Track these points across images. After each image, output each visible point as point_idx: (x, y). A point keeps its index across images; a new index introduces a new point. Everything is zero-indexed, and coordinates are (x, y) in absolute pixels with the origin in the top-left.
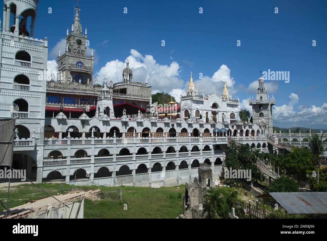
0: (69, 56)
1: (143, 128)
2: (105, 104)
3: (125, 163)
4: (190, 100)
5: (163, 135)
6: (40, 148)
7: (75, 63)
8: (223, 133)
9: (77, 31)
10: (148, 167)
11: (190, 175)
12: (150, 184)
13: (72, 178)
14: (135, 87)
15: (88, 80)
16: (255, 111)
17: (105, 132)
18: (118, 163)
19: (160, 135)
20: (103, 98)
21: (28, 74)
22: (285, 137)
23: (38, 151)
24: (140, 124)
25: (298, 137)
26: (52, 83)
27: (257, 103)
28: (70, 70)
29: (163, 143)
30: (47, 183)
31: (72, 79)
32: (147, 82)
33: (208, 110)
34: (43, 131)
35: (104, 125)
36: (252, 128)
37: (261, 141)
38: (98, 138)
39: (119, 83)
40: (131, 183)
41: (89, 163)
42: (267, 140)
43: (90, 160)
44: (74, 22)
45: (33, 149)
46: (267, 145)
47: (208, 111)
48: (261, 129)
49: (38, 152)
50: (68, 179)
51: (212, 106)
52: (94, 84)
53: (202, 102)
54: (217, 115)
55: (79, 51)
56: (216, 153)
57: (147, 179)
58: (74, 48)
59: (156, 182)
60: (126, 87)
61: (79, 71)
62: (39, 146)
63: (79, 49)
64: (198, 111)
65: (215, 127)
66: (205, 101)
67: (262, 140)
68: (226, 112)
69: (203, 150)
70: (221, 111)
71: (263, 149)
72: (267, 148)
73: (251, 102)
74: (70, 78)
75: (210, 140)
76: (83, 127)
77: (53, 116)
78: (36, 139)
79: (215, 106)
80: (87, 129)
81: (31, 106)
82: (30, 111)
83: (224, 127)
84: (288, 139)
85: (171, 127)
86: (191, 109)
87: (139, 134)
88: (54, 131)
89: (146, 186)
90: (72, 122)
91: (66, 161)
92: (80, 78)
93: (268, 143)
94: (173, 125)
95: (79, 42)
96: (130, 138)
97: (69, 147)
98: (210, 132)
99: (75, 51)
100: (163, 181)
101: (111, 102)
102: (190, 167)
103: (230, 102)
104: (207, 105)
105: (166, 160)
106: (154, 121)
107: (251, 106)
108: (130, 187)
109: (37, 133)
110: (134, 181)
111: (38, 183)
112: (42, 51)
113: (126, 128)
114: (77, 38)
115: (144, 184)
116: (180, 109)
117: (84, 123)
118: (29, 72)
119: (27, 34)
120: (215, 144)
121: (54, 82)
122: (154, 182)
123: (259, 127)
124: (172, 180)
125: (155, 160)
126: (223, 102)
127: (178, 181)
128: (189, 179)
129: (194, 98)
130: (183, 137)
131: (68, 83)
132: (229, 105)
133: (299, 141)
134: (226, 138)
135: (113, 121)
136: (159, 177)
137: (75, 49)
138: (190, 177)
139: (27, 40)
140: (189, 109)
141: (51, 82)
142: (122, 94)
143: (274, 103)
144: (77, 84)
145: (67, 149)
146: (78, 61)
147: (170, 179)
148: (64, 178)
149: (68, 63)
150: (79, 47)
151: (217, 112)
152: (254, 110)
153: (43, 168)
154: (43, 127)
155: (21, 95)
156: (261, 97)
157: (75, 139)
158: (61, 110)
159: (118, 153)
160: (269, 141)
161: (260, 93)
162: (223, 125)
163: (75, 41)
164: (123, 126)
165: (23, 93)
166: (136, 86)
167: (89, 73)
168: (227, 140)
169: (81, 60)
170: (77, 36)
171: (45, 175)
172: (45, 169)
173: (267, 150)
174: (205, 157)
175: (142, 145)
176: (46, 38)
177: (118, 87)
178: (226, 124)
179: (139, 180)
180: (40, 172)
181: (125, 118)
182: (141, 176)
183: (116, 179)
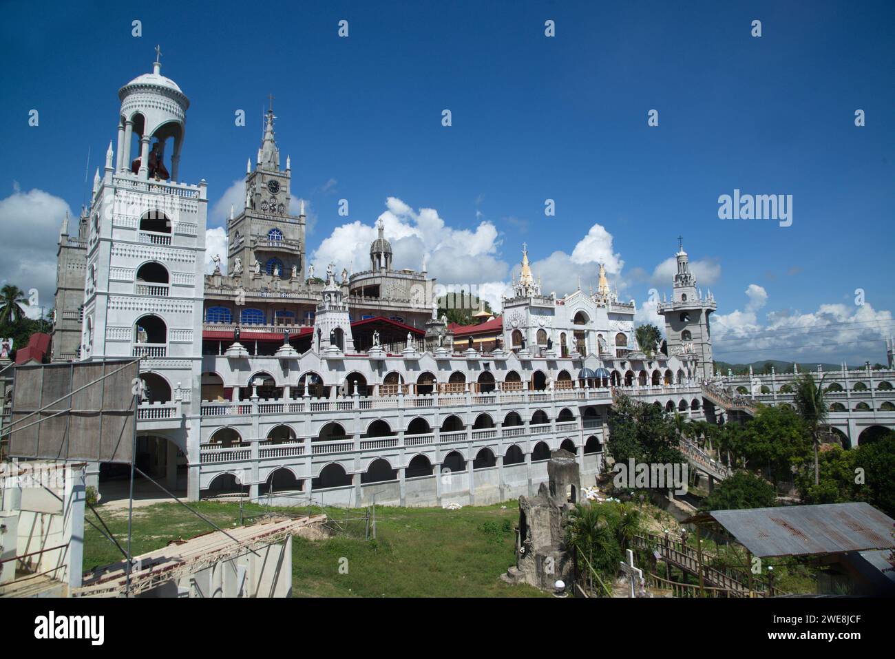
0: (252, 218)
1: (418, 374)
2: (333, 321)
3: (380, 454)
4: (524, 307)
5: (464, 389)
6: (194, 424)
7: (265, 232)
8: (602, 380)
9: (269, 162)
10: (433, 461)
11: (530, 478)
12: (439, 500)
13: (263, 489)
14: (399, 280)
15: (295, 269)
16: (671, 328)
17: (333, 385)
18: (364, 455)
19: (459, 389)
20: (327, 308)
21: (166, 260)
22: (741, 384)
23: (189, 429)
24: (412, 364)
25: (770, 383)
26: (215, 277)
27: (674, 308)
28: (254, 248)
29: (467, 406)
30: (210, 500)
31: (258, 267)
32: (424, 270)
33: (566, 329)
34: (198, 385)
35: (330, 369)
36: (665, 366)
37: (689, 395)
38: (319, 398)
39: (362, 274)
40: (396, 498)
41: (300, 455)
42: (701, 392)
43: (301, 448)
44: (263, 144)
45: (177, 425)
46: (701, 403)
47: (565, 332)
48: (686, 368)
49: (188, 431)
50: (254, 491)
51: (573, 318)
52: (306, 278)
53: (551, 311)
54: (586, 339)
55: (274, 205)
56: (586, 425)
57: (430, 490)
58: (262, 200)
59: (453, 496)
60: (377, 281)
61: (275, 249)
62: (190, 418)
63: (273, 200)
64: (542, 331)
65: (582, 367)
66: (558, 308)
67: (690, 393)
68: (606, 331)
69: (557, 420)
70: (594, 331)
71: (692, 413)
72: (701, 410)
73: (662, 308)
74: (255, 266)
75: (573, 397)
76: (286, 375)
77: (220, 352)
78: (183, 403)
79: (580, 318)
80: (293, 379)
81: (173, 330)
82: (171, 343)
83: (603, 366)
84: (747, 387)
85: (483, 369)
86: (528, 328)
87: (411, 388)
88: (222, 384)
89: (431, 505)
90: (261, 365)
91: (250, 451)
92: (277, 266)
93: (704, 399)
94: (487, 365)
95: (274, 187)
96: (390, 396)
97: (255, 421)
98: (573, 379)
99: (264, 206)
100: (467, 493)
101: (346, 316)
102: (528, 458)
103: (614, 307)
104: (563, 318)
105: (474, 444)
106: (443, 357)
107: (663, 317)
108: (393, 508)
109: (186, 391)
110: (403, 495)
111: (191, 501)
112: (194, 209)
113: (380, 375)
114: (268, 178)
115: (424, 501)
116: (502, 329)
117: (287, 365)
118: (167, 257)
119: (164, 175)
120: (583, 404)
121: (220, 275)
122: (447, 496)
123: (681, 362)
124: (487, 490)
125: (449, 447)
126: (599, 309)
127: (502, 491)
128: (527, 487)
129: (533, 303)
130: (511, 391)
131: (251, 277)
132: (612, 316)
133: (773, 393)
134: (610, 390)
135: (352, 359)
136: (457, 483)
137: (265, 202)
138: (530, 481)
139: (165, 187)
140: (522, 328)
141: (213, 276)
142: (371, 297)
143: (713, 309)
144: (270, 278)
145: (251, 424)
146: (272, 228)
147: (485, 487)
148: (247, 489)
149: (249, 233)
150: (274, 197)
151: (586, 331)
152: (669, 325)
153: (201, 468)
154: (198, 376)
155: (152, 307)
156: (684, 296)
157: (267, 403)
158: (237, 339)
159: (365, 431)
160: (705, 394)
161: (680, 285)
162: (602, 362)
163: (265, 185)
164: (373, 370)
165: (156, 303)
166: (401, 279)
167: (295, 253)
168: (610, 395)
169: (279, 225)
170: (268, 172)
171: (206, 483)
172: (205, 469)
173: (703, 414)
174: (561, 435)
175: (418, 413)
176: (203, 180)
177: (359, 282)
178: (607, 358)
179: (415, 492)
180: (195, 476)
181: (377, 352)
182: (418, 483)
183: (362, 489)
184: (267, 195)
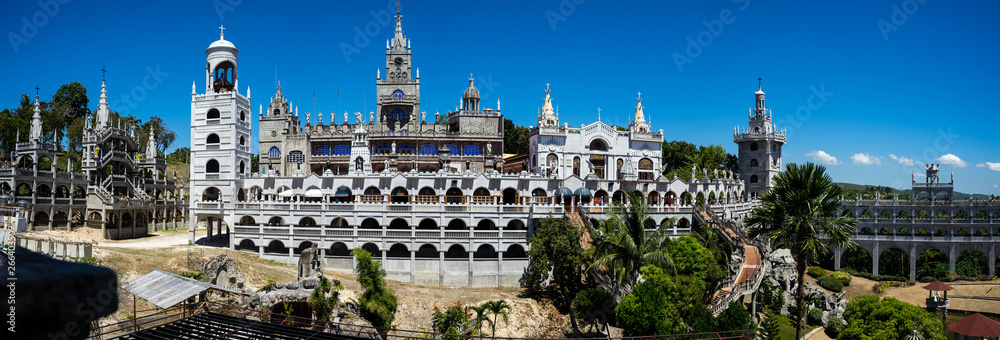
1: (392, 188)
3: (339, 239)
4: (537, 136)
6: (230, 213)
7: (390, 93)
10: (381, 248)
13: (266, 250)
14: (474, 118)
15: (411, 116)
28: (381, 104)
31: (385, 116)
33: (581, 154)
34: (233, 193)
36: (667, 189)
37: (676, 215)
41: (287, 234)
42: (692, 213)
43: (287, 230)
47: (580, 156)
51: (589, 145)
53: (563, 139)
55: (398, 74)
58: (390, 72)
59: (397, 273)
60: (457, 120)
61: (397, 104)
62: (228, 210)
64: (553, 156)
66: (571, 136)
67: (678, 213)
68: (628, 156)
70: (613, 156)
72: (690, 228)
79: (598, 145)
81: (222, 166)
82: (221, 172)
83: (585, 186)
85: (449, 186)
86: (538, 153)
91: (259, 229)
92: (398, 115)
93: (694, 219)
94: (455, 182)
95: (398, 62)
98: (548, 195)
99: (392, 75)
101: (366, 149)
102: (471, 256)
103: (639, 136)
104: (578, 144)
105: (418, 240)
109: (229, 196)
114: (394, 57)
118: (219, 130)
123: (688, 185)
124: (427, 274)
125: (395, 240)
127: (441, 277)
128: (467, 277)
131: (380, 124)
132: (633, 143)
134: (563, 206)
136: (402, 266)
138: (471, 273)
146: (395, 89)
147: (425, 272)
149: (379, 95)
150: (399, 69)
151: (604, 156)
153: (235, 235)
154: (233, 189)
155: (213, 155)
162: (584, 182)
163: (392, 62)
165: (215, 153)
166: (476, 117)
167: (409, 104)
169: (400, 87)
170: (393, 53)
171: (237, 242)
180: (233, 238)
184: (393, 69)
